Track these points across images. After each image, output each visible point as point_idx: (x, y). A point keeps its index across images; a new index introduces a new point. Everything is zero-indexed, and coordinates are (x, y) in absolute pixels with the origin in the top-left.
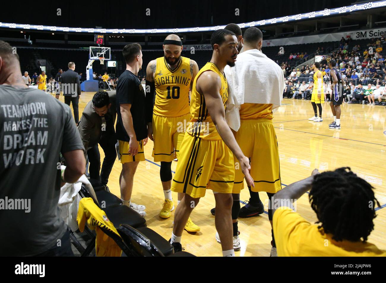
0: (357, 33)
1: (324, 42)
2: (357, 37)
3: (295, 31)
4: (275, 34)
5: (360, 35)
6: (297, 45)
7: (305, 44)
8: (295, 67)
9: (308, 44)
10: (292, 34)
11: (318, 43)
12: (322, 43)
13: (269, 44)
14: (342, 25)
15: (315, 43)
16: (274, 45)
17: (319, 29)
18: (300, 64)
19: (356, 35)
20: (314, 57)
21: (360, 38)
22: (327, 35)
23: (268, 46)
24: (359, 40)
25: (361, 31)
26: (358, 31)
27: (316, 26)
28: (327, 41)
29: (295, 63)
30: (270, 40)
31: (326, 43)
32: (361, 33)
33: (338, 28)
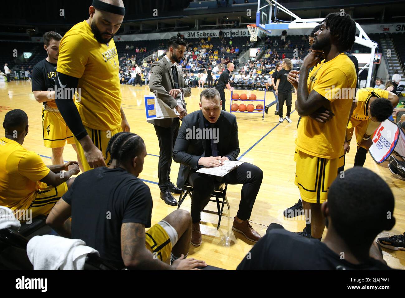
0: (188, 33)
1: (164, 39)
2: (188, 36)
3: (140, 29)
4: (124, 31)
5: (190, 35)
6: (143, 41)
7: (149, 40)
8: (143, 59)
9: (152, 40)
10: (138, 31)
11: (160, 40)
12: (162, 40)
13: (119, 39)
14: (177, 26)
15: (157, 40)
16: (123, 41)
17: (159, 28)
18: (146, 57)
19: (188, 35)
20: (157, 51)
21: (191, 37)
22: (166, 34)
23: (118, 41)
24: (190, 39)
25: (191, 32)
26: (189, 32)
27: (158, 26)
28: (166, 39)
29: (142, 56)
30: (120, 36)
31: (165, 40)
32: (191, 33)
33: (174, 29)
